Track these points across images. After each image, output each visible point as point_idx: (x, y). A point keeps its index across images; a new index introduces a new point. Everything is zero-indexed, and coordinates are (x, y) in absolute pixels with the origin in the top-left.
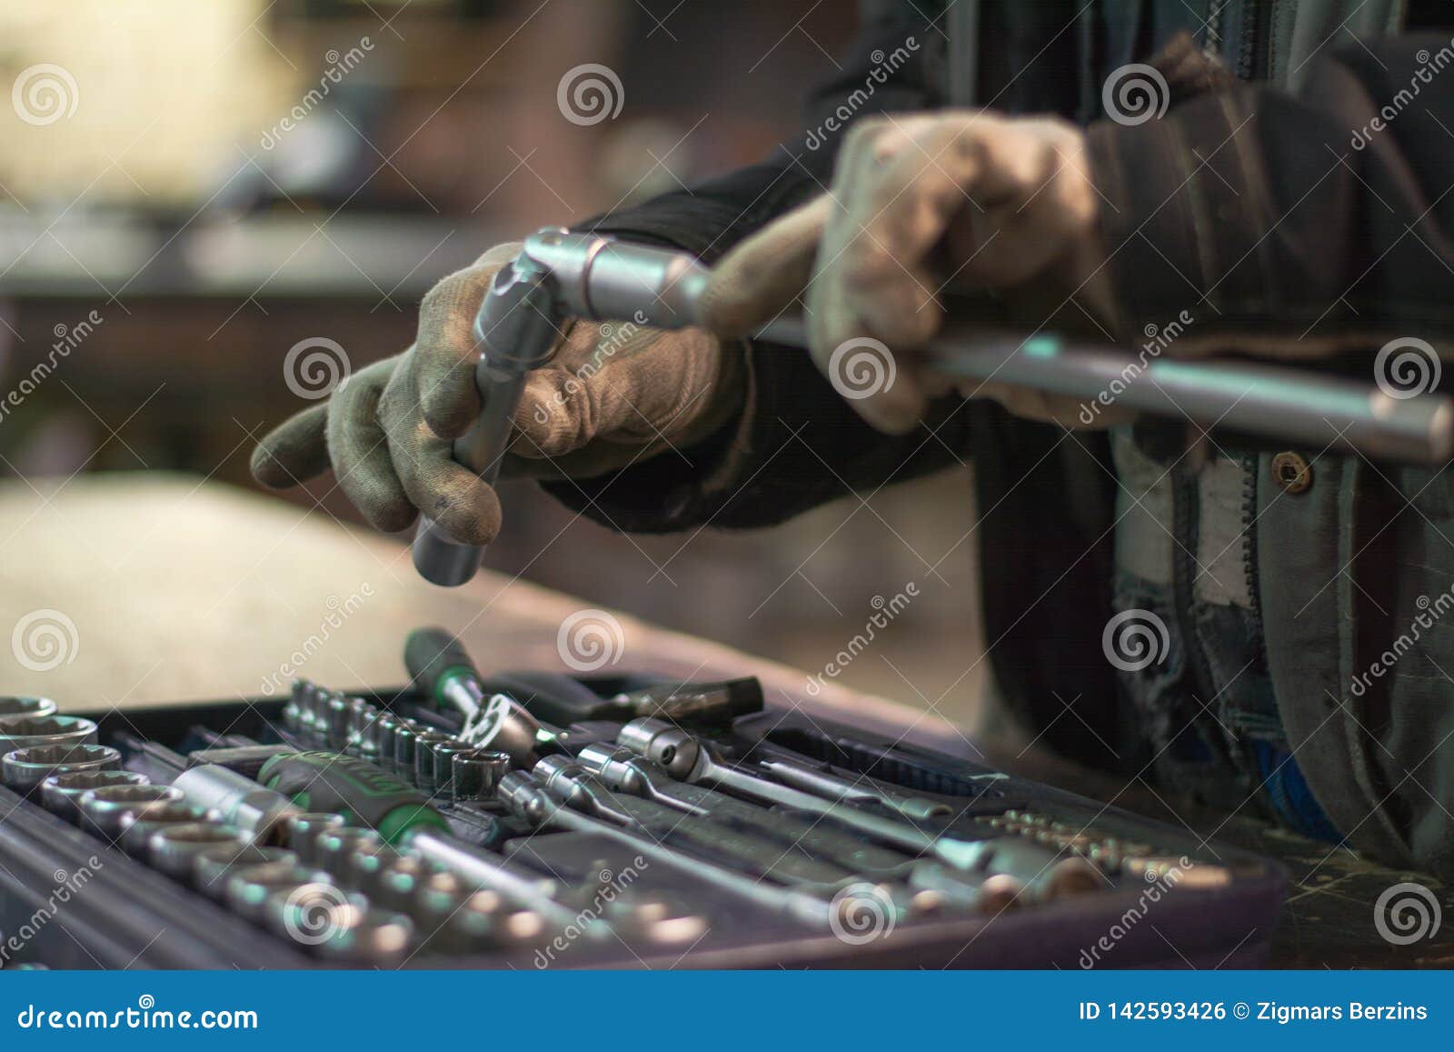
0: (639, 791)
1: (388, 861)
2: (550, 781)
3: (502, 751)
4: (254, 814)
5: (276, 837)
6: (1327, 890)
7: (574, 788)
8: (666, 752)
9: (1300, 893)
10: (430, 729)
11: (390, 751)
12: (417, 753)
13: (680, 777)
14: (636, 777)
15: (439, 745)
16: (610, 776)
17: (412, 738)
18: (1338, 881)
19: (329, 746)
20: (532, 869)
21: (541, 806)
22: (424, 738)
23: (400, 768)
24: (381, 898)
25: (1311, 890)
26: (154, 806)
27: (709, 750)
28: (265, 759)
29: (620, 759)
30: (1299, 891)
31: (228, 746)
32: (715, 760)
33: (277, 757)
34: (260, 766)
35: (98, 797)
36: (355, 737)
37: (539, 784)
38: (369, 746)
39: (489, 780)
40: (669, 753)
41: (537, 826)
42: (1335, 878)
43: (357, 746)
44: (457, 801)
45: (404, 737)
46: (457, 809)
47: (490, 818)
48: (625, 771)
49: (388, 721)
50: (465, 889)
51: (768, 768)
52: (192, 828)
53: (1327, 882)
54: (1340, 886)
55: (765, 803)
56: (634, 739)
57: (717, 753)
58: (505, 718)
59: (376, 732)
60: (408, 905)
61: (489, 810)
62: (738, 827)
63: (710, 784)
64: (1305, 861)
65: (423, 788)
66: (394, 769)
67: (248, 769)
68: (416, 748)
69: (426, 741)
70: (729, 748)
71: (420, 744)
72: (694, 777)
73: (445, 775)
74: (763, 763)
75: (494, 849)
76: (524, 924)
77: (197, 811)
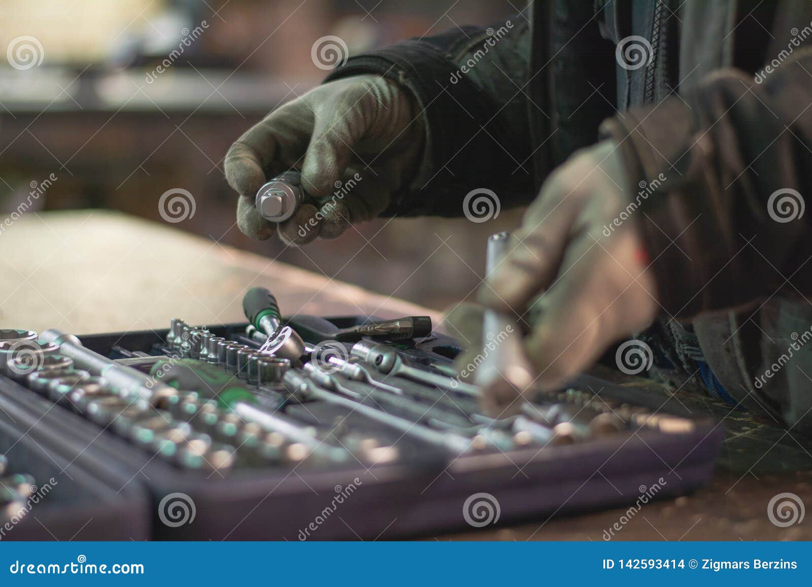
0: (363, 380)
1: (222, 418)
2: (313, 375)
3: (285, 358)
4: (147, 393)
5: (160, 405)
6: (748, 435)
7: (326, 378)
8: (378, 359)
9: (731, 437)
10: (246, 346)
11: (224, 359)
12: (238, 360)
13: (386, 372)
14: (362, 372)
15: (251, 355)
16: (347, 372)
17: (235, 351)
18: (753, 430)
19: (189, 355)
20: (302, 422)
21: (308, 388)
22: (243, 351)
23: (229, 368)
24: (218, 438)
25: (738, 435)
26: (93, 388)
27: (402, 357)
28: (153, 364)
29: (352, 362)
30: (732, 435)
31: (133, 356)
32: (404, 362)
33: (160, 362)
34: (151, 367)
35: (61, 383)
36: (205, 351)
37: (307, 375)
38: (212, 356)
39: (279, 374)
40: (379, 359)
41: (306, 399)
42: (751, 429)
43: (206, 356)
44: (261, 385)
45: (231, 350)
46: (262, 390)
47: (279, 395)
48: (355, 369)
49: (222, 342)
50: (264, 433)
51: (435, 367)
52: (112, 400)
53: (747, 430)
54: (755, 433)
55: (432, 386)
56: (361, 352)
57: (406, 359)
58: (287, 339)
59: (216, 349)
60: (233, 441)
61: (279, 391)
62: (417, 399)
63: (403, 376)
64: (735, 419)
65: (242, 379)
66: (226, 368)
67: (144, 369)
68: (238, 357)
69: (244, 353)
70: (412, 357)
71: (241, 354)
72: (393, 372)
73: (254, 372)
74: (432, 364)
75: (282, 411)
76: (298, 452)
77: (115, 390)
